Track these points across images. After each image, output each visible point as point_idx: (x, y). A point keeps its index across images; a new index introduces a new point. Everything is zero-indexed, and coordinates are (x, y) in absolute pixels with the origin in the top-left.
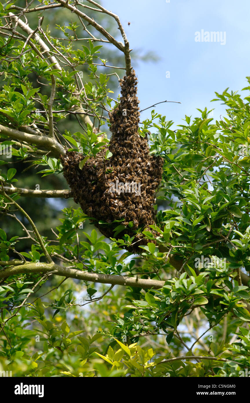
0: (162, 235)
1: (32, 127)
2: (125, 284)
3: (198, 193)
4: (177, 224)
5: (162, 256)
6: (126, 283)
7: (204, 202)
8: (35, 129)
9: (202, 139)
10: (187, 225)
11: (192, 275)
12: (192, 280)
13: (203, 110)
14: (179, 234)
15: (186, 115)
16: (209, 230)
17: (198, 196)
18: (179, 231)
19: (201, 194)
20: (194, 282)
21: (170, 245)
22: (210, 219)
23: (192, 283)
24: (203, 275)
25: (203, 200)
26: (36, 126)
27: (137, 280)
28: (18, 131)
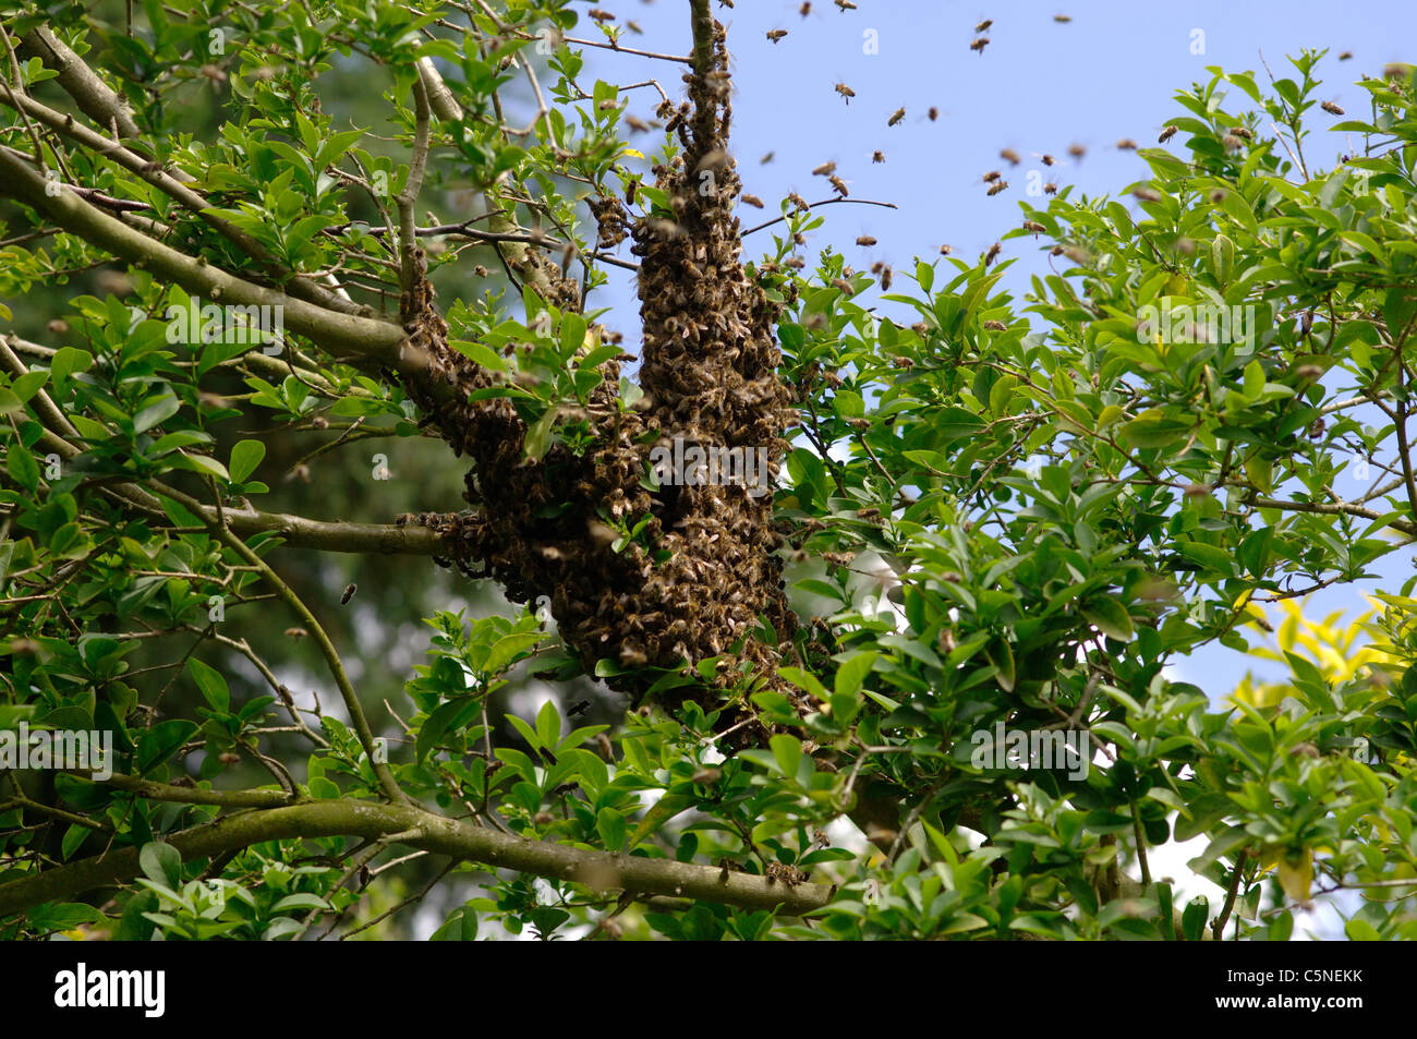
0: (825, 708)
1: (323, 279)
2: (678, 890)
3: (968, 545)
4: (884, 666)
5: (828, 785)
6: (682, 886)
7: (989, 580)
8: (333, 290)
9: (976, 351)
10: (923, 666)
11: (943, 859)
12: (940, 880)
14: (890, 704)
15: (916, 259)
16: (1007, 686)
17: (965, 557)
18: (889, 691)
19: (976, 550)
20: (949, 886)
21: (859, 745)
22: (1013, 645)
23: (942, 889)
24: (983, 860)
25: (986, 573)
26: (334, 281)
27: (724, 877)
28: (284, 296)
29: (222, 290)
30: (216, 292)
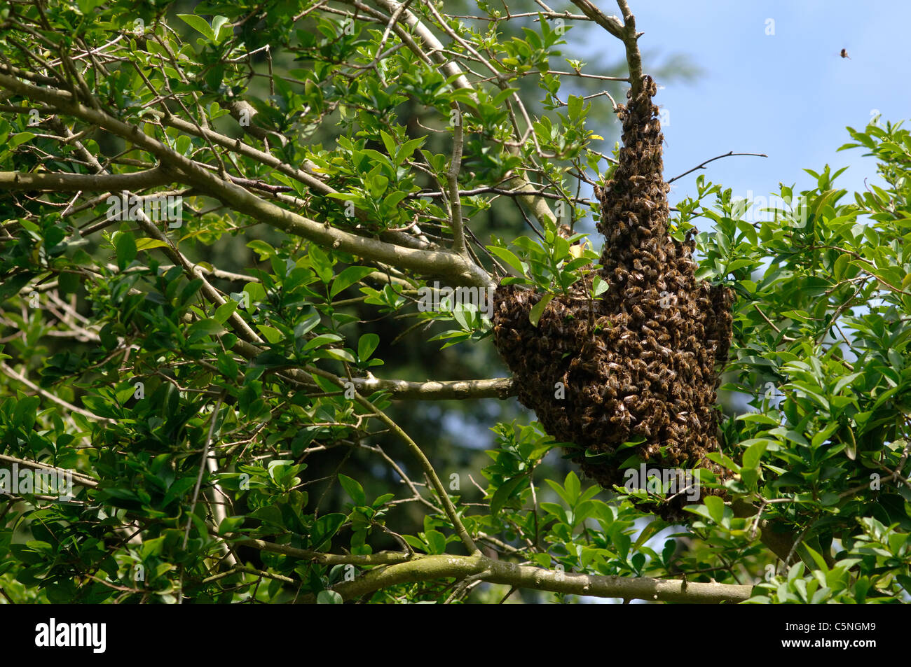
0: (738, 477)
1: (410, 231)
2: (656, 597)
3: (821, 368)
4: (773, 447)
5: (742, 527)
6: (658, 594)
7: (836, 390)
8: (417, 237)
9: (823, 239)
10: (798, 447)
11: (817, 568)
12: (818, 581)
13: (821, 172)
14: (780, 471)
15: (781, 184)
16: (851, 455)
17: (821, 375)
18: (779, 463)
19: (827, 370)
20: (824, 584)
21: (760, 499)
22: (854, 429)
23: (820, 587)
24: (844, 567)
25: (835, 385)
26: (418, 231)
27: (684, 586)
28: (379, 242)
29: (340, 242)
30: (337, 243)
